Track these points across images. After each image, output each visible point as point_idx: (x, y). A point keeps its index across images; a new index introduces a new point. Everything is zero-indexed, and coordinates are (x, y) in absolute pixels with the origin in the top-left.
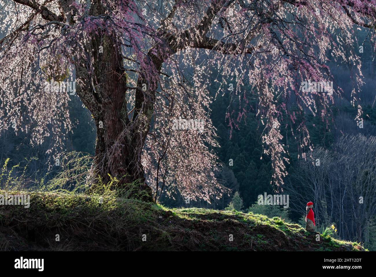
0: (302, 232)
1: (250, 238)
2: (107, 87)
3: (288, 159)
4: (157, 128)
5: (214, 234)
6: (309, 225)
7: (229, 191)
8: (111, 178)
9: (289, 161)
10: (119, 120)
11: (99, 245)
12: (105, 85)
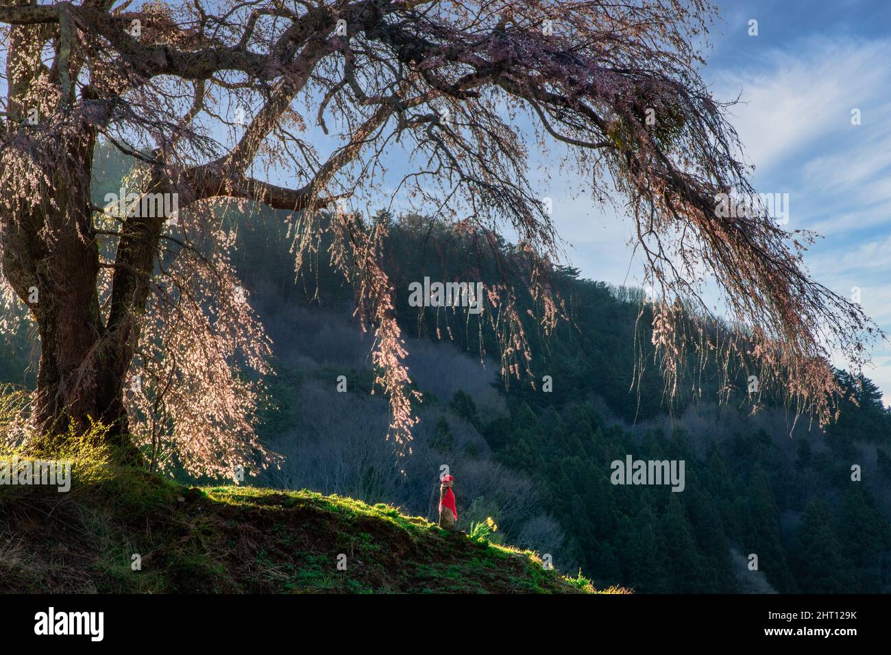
0: (434, 530)
1: (348, 540)
2: (64, 261)
3: (421, 394)
4: (142, 346)
5: (282, 531)
6: (447, 518)
7: (280, 459)
8: (93, 424)
9: (421, 398)
10: (86, 325)
11: (70, 549)
12: (59, 258)
